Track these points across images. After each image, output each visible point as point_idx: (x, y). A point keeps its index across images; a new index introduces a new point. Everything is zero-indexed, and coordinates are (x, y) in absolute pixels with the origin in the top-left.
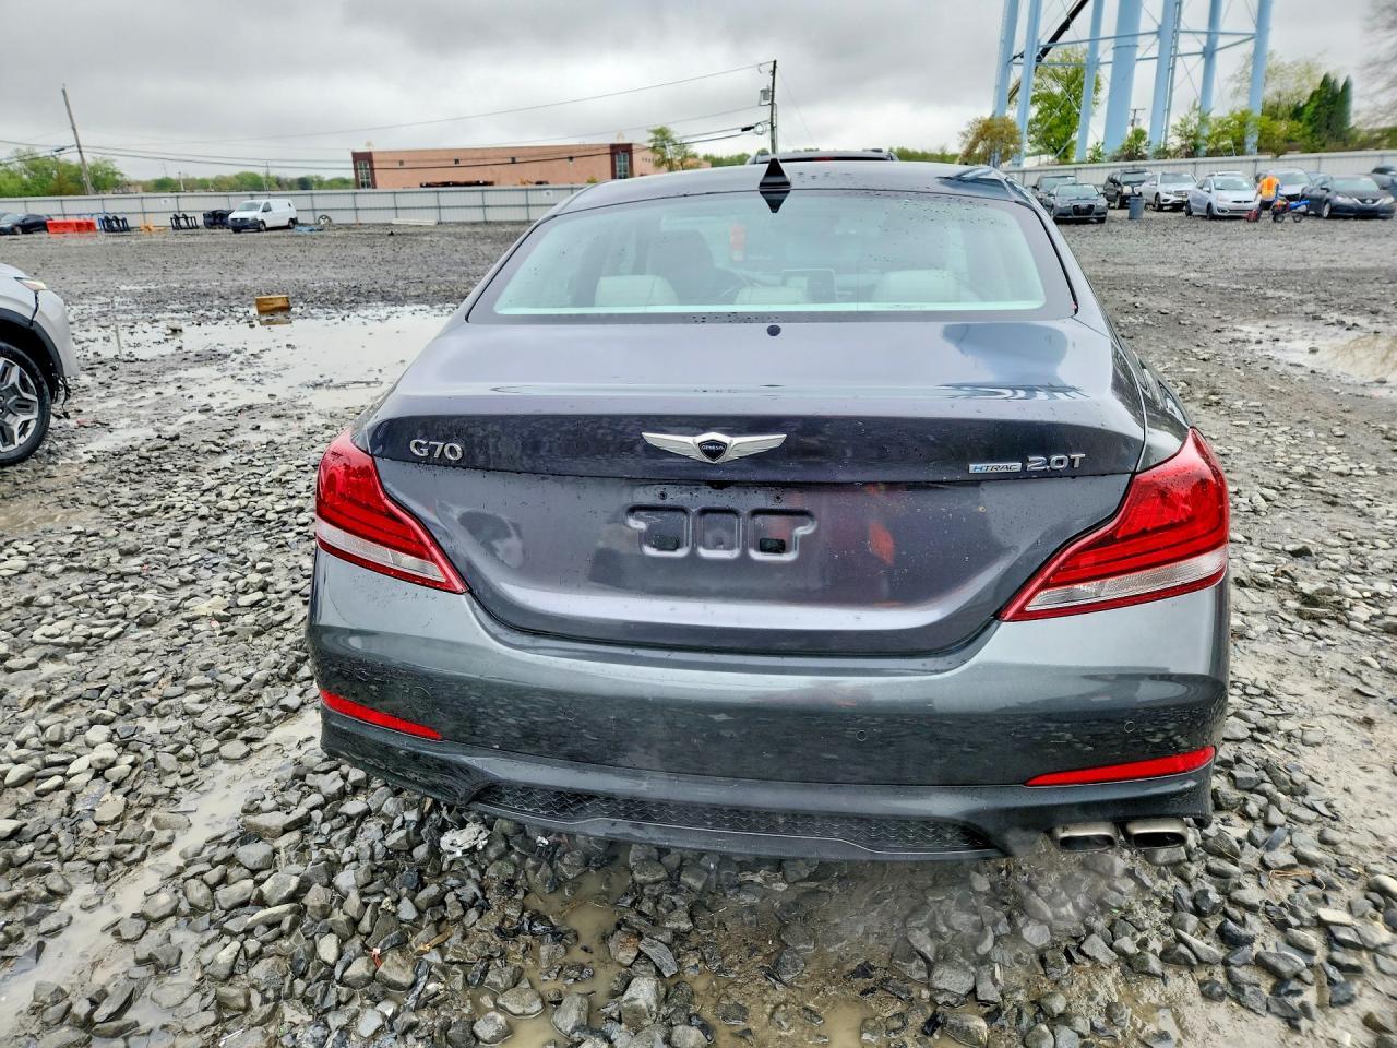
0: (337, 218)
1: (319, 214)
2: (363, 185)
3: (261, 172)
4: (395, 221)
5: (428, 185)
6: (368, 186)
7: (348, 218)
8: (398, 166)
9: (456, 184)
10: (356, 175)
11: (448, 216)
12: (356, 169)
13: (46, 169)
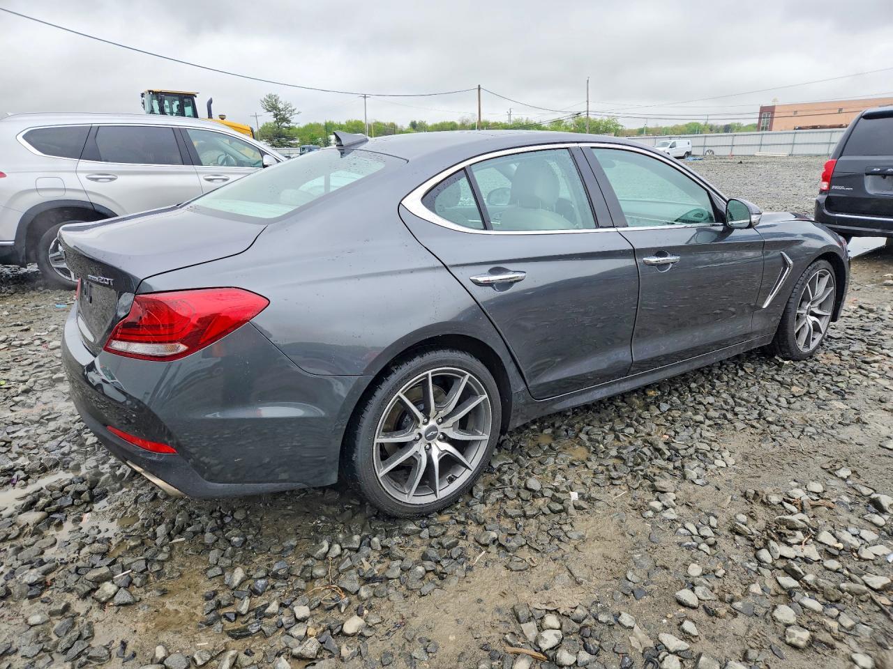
0: (718, 152)
1: (707, 149)
2: (762, 129)
3: (702, 123)
4: (757, 154)
5: (800, 128)
6: (766, 129)
7: (726, 152)
8: (792, 114)
9: (822, 127)
10: (760, 122)
11: (798, 150)
12: (760, 118)
13: (583, 124)
